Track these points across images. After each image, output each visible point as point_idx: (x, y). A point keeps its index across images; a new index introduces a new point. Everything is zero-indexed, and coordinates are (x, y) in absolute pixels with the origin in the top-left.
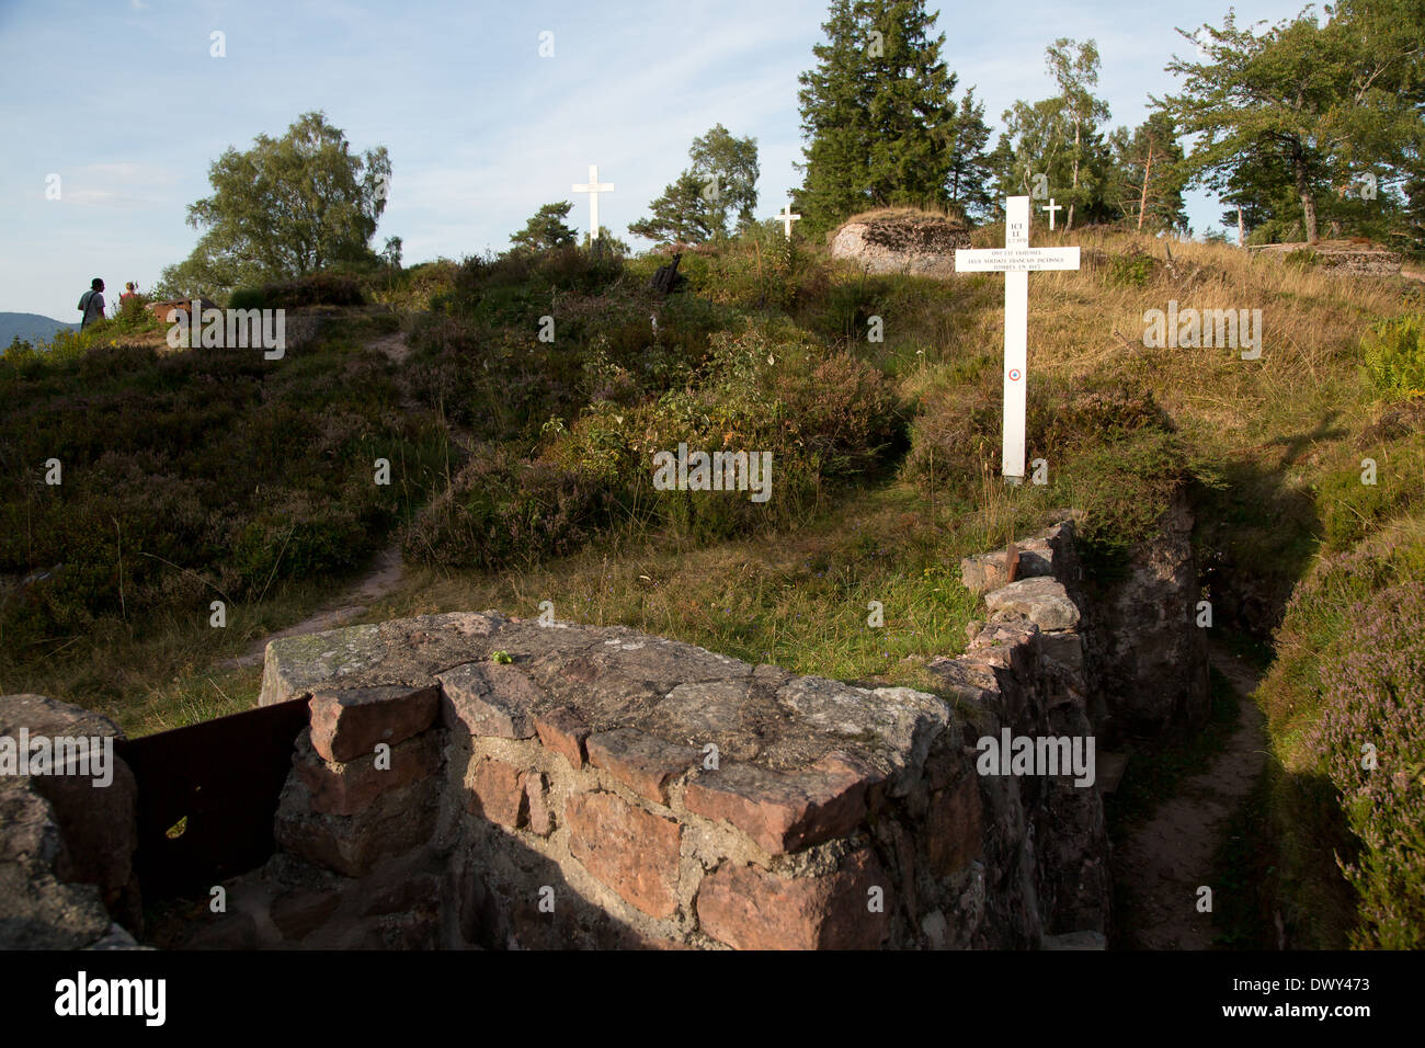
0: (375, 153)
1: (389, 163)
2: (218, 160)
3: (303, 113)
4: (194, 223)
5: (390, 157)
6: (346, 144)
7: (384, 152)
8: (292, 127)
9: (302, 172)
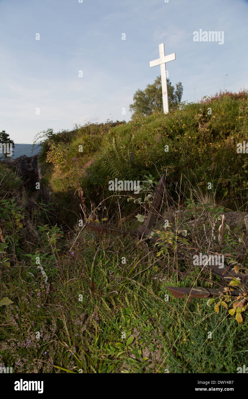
0: (178, 84)
1: (182, 87)
2: (135, 93)
3: (158, 76)
4: (131, 111)
5: (182, 85)
6: (170, 83)
7: (180, 84)
8: (155, 81)
9: (155, 93)
